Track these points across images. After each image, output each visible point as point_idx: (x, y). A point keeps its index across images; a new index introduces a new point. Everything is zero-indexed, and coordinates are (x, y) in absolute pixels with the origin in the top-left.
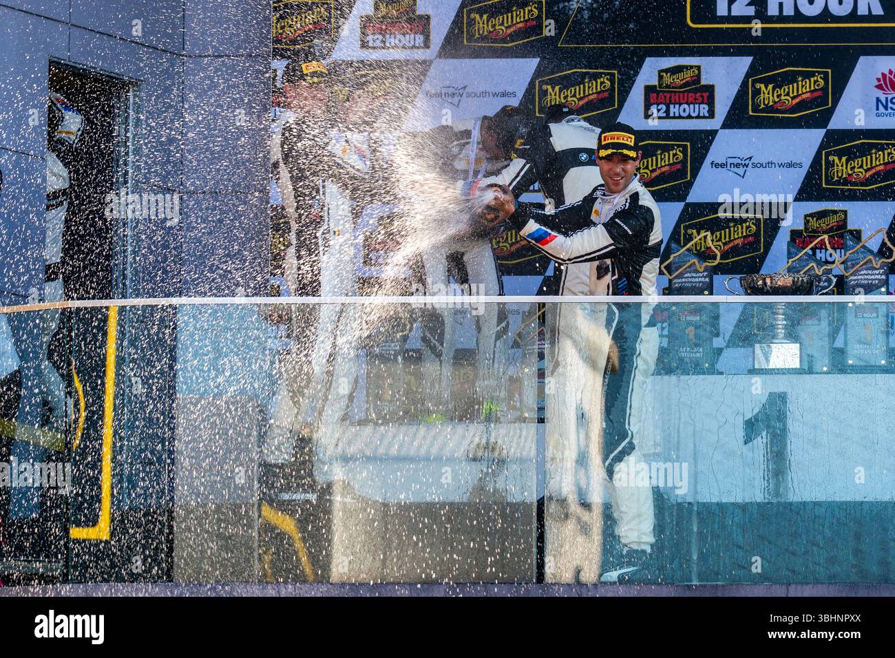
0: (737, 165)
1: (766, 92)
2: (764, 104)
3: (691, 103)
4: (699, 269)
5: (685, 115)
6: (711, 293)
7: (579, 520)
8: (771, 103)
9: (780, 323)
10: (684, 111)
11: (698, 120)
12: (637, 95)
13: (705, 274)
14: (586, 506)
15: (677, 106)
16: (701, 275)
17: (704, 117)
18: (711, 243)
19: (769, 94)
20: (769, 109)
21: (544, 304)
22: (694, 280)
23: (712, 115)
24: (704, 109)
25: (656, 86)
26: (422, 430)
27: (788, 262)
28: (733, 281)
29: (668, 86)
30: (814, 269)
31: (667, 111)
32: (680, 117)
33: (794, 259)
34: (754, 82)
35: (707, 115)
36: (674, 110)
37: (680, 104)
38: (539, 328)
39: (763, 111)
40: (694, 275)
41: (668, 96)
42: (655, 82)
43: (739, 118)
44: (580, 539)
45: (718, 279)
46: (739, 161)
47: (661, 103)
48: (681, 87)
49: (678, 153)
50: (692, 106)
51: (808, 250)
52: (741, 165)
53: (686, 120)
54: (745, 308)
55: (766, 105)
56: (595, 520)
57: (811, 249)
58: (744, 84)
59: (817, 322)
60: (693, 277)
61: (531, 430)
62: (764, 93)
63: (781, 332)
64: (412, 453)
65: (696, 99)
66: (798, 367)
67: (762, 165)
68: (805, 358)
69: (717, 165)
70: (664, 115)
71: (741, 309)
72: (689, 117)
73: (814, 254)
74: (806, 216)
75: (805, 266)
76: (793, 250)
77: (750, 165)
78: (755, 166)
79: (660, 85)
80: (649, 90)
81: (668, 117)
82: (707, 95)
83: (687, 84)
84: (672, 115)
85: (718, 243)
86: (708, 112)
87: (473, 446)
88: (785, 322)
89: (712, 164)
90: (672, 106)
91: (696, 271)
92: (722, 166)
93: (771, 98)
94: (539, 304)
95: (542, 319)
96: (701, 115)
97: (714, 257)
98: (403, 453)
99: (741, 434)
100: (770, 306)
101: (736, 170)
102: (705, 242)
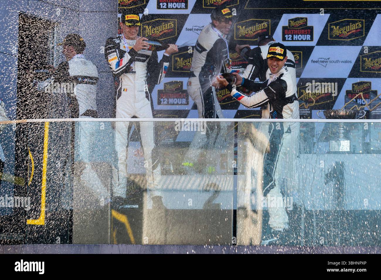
0: (323, 62)
1: (336, 30)
2: (335, 35)
3: (303, 34)
4: (305, 107)
5: (300, 39)
6: (311, 118)
7: (252, 217)
8: (338, 35)
9: (341, 131)
10: (300, 37)
11: (306, 42)
12: (279, 31)
13: (308, 109)
14: (255, 211)
15: (297, 35)
16: (306, 110)
17: (308, 40)
18: (311, 96)
19: (337, 30)
20: (337, 37)
21: (237, 122)
22: (303, 112)
23: (312, 39)
24: (309, 37)
25: (287, 27)
26: (183, 178)
27: (345, 105)
28: (321, 112)
29: (293, 27)
30: (356, 107)
31: (292, 38)
32: (298, 40)
33: (348, 103)
34: (331, 25)
35: (310, 39)
36: (295, 37)
37: (298, 35)
38: (235, 132)
39: (335, 38)
40: (303, 110)
41: (293, 31)
42: (287, 25)
43: (324, 41)
44: (252, 226)
45: (314, 112)
46: (324, 60)
47: (290, 34)
48: (299, 27)
49: (297, 56)
50: (303, 35)
51: (354, 99)
52: (324, 61)
53: (301, 42)
54: (326, 125)
55: (336, 35)
56: (259, 218)
57: (355, 99)
58: (326, 26)
59: (357, 131)
60: (303, 111)
61: (231, 178)
62: (335, 30)
63: (342, 135)
64: (179, 187)
65: (305, 32)
66: (349, 151)
67: (334, 62)
68: (352, 146)
69: (314, 62)
70: (291, 39)
71: (324, 125)
72: (302, 40)
73: (356, 101)
74: (353, 84)
75: (352, 106)
76: (347, 99)
77: (328, 62)
78: (331, 62)
79: (289, 26)
80: (284, 28)
81: (293, 40)
82: (310, 31)
83: (301, 26)
84: (294, 39)
85: (314, 96)
86: (310, 38)
87: (206, 184)
88: (343, 131)
89: (312, 61)
90: (294, 36)
91: (304, 108)
92: (316, 62)
93: (338, 32)
94: (235, 122)
95: (236, 129)
96: (307, 39)
97: (313, 102)
98: (175, 188)
99: (323, 180)
100: (337, 124)
101: (322, 64)
102: (308, 95)
